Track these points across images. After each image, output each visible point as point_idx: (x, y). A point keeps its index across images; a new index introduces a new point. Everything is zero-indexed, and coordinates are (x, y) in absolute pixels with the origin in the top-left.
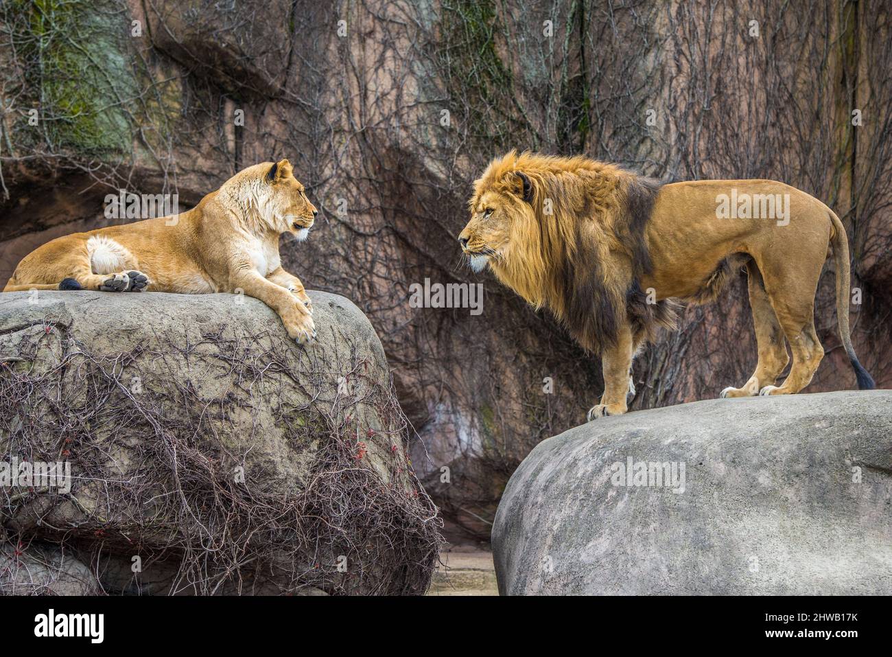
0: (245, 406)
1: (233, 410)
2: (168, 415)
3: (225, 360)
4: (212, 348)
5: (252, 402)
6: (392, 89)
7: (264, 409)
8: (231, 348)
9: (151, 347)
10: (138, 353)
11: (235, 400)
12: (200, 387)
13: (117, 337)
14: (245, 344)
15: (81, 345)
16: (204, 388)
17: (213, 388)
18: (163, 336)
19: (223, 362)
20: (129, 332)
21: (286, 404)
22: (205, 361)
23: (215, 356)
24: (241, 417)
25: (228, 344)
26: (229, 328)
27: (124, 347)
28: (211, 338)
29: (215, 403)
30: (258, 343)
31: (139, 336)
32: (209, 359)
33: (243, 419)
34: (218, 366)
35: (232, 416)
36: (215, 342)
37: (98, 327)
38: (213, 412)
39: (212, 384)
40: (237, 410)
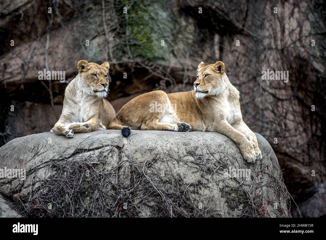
0: (206, 187)
1: (201, 189)
2: (169, 191)
3: (197, 164)
4: (191, 158)
5: (210, 185)
6: (297, 27)
7: (216, 188)
8: (200, 159)
9: (161, 158)
10: (155, 160)
11: (201, 184)
12: (185, 177)
13: (145, 153)
14: (207, 157)
15: (128, 157)
16: (187, 178)
17: (191, 178)
18: (167, 152)
19: (196, 165)
20: (151, 150)
21: (227, 186)
22: (187, 165)
23: (192, 162)
24: (205, 192)
25: (198, 156)
26: (199, 149)
27: (148, 157)
28: (190, 153)
29: (192, 185)
30: (213, 156)
31: (156, 152)
32: (190, 164)
33: (205, 193)
34: (193, 167)
35: (200, 192)
36: (192, 155)
37: (136, 148)
38: (191, 189)
39: (191, 176)
40: (203, 189)
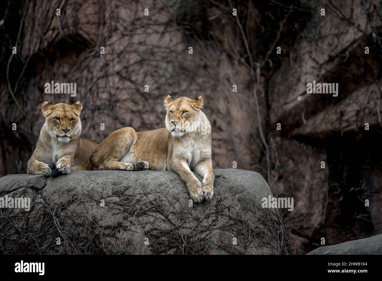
0: (125, 229)
1: (119, 232)
3: (121, 205)
4: (116, 199)
5: (133, 228)
7: (140, 231)
8: (127, 199)
9: (79, 199)
10: (70, 202)
11: (121, 226)
12: (101, 219)
13: (63, 194)
14: (138, 197)
16: (104, 220)
17: (110, 220)
18: (87, 193)
19: (119, 206)
20: (69, 191)
21: (156, 229)
22: (108, 206)
23: (115, 203)
24: (123, 235)
25: (127, 197)
26: (131, 189)
27: (64, 199)
28: (116, 193)
29: (109, 228)
30: (147, 197)
31: (73, 193)
32: (111, 205)
33: (124, 237)
34: (115, 209)
35: (118, 235)
36: (119, 196)
37: (56, 188)
38: (106, 232)
39: (110, 218)
40: (122, 231)
